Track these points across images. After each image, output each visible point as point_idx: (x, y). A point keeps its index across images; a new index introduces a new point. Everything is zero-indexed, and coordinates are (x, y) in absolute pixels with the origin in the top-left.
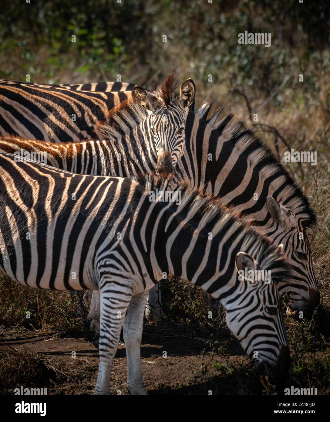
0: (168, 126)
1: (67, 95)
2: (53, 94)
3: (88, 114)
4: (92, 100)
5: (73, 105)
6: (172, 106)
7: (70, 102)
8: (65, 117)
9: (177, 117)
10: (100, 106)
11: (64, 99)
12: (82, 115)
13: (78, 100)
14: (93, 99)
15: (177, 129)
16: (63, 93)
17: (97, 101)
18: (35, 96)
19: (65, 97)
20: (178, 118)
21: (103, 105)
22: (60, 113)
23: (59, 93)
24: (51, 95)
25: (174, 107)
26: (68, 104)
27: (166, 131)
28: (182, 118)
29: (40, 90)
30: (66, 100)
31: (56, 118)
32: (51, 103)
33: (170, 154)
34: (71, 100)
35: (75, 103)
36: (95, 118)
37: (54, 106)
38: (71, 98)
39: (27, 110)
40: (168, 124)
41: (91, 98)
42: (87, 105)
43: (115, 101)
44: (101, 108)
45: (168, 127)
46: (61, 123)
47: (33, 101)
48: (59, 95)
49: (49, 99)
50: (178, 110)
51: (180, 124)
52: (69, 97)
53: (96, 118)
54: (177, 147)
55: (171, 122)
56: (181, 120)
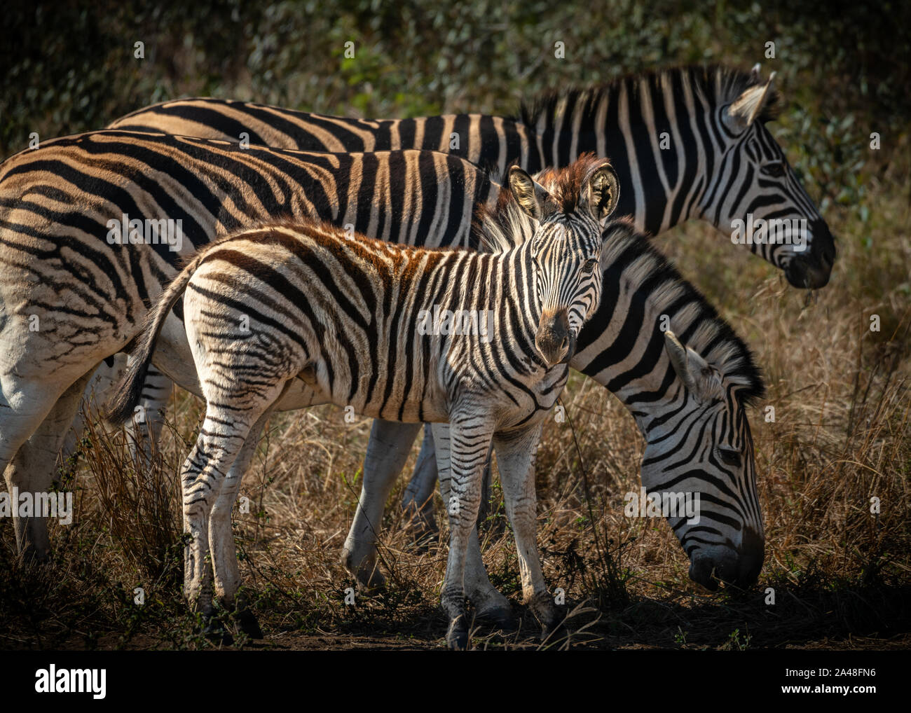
0: (566, 255)
1: (261, 159)
2: (234, 158)
3: (299, 198)
4: (308, 169)
5: (269, 178)
6: (578, 216)
7: (265, 174)
8: (253, 203)
9: (584, 238)
10: (323, 182)
11: (254, 167)
12: (286, 201)
13: (282, 169)
14: (311, 168)
15: (582, 262)
16: (254, 156)
17: (316, 171)
18: (200, 163)
19: (256, 164)
20: (586, 241)
21: (327, 180)
22: (245, 195)
23: (247, 156)
24: (230, 159)
25: (580, 218)
26: (261, 178)
27: (561, 266)
28: (594, 242)
29: (210, 148)
30: (258, 169)
31: (237, 205)
32: (228, 176)
33: (565, 310)
34: (267, 170)
35: (275, 176)
36: (310, 207)
37: (234, 182)
38: (268, 165)
39: (183, 189)
40: (566, 251)
41: (307, 166)
42: (297, 179)
43: (353, 171)
44: (325, 187)
45: (565, 258)
46: (245, 215)
47: (196, 172)
48: (245, 159)
49: (226, 168)
50: (588, 225)
51: (589, 253)
52: (265, 164)
53: (313, 206)
54: (579, 298)
55: (572, 249)
56: (593, 245)
